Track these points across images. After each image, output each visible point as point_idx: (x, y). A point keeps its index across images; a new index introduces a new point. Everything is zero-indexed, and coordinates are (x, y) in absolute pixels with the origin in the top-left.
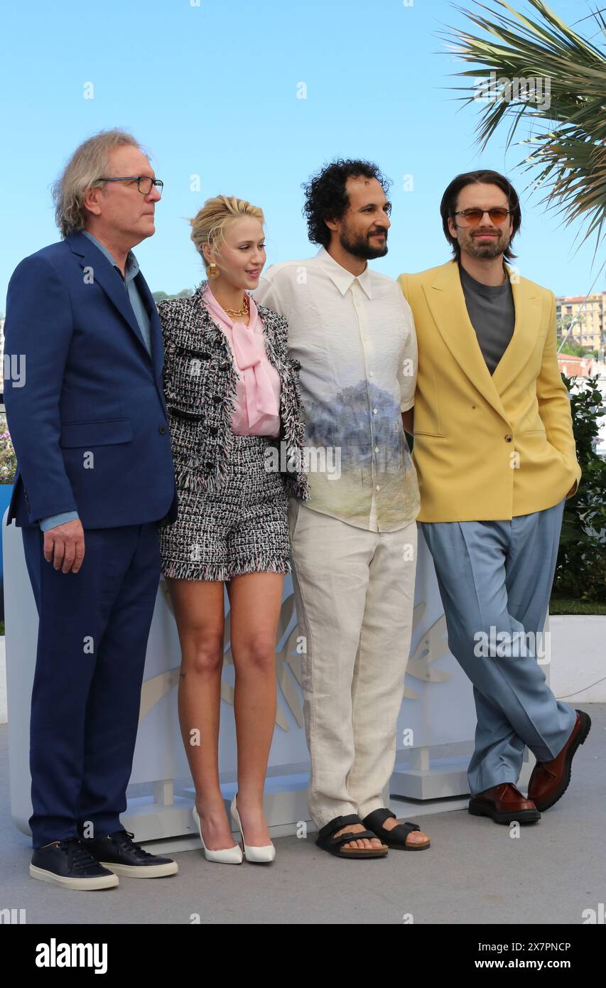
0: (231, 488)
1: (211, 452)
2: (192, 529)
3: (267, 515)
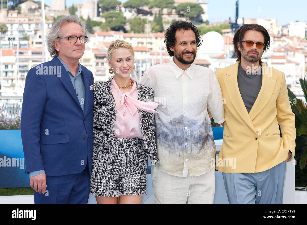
0: (117, 160)
1: (107, 144)
2: (101, 176)
3: (135, 171)
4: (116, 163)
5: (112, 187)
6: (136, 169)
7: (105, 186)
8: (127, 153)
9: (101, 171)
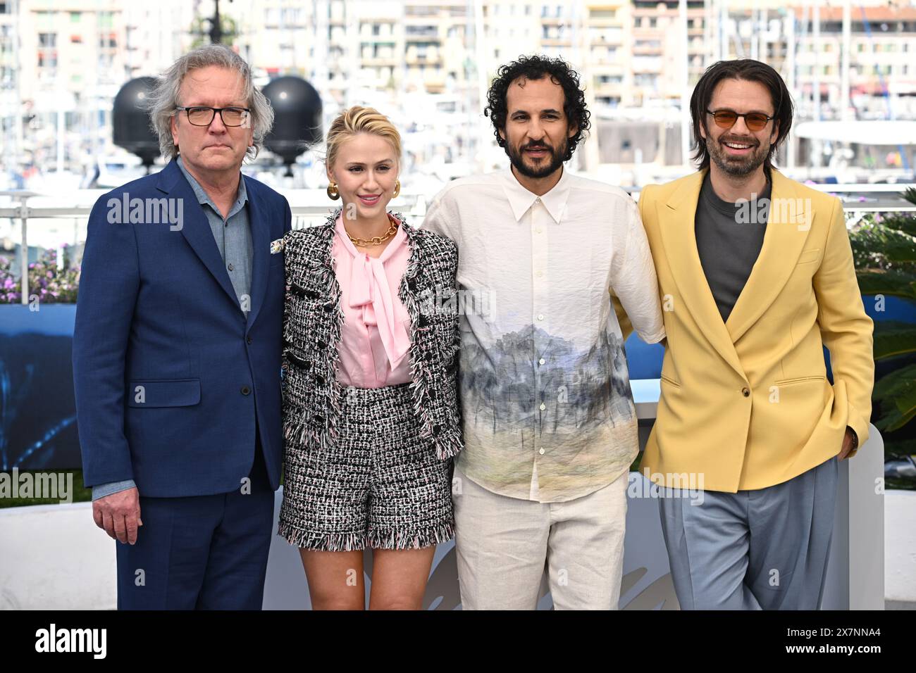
3: (411, 480)
4: (355, 457)
5: (345, 523)
6: (415, 472)
7: (322, 523)
8: (383, 430)
9: (315, 479)
